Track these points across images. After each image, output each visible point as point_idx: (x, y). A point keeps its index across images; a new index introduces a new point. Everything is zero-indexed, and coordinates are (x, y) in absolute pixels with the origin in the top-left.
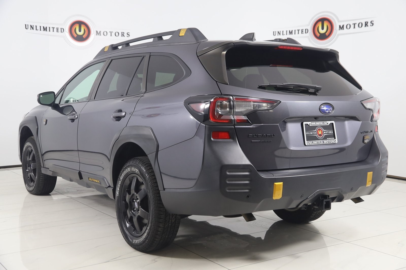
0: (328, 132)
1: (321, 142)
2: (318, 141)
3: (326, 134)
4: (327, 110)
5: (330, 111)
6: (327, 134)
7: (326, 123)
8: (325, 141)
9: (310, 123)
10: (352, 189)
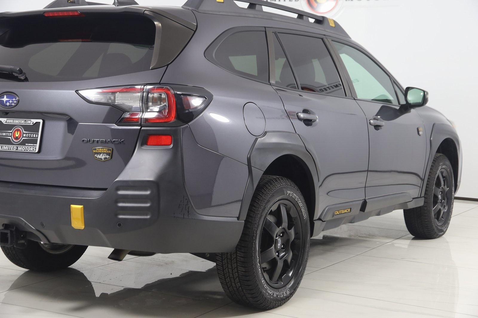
0: (30, 134)
1: (13, 147)
2: (10, 146)
3: (26, 137)
4: (7, 101)
5: (12, 103)
6: (28, 137)
7: (29, 122)
8: (20, 147)
9: (5, 119)
10: (42, 225)
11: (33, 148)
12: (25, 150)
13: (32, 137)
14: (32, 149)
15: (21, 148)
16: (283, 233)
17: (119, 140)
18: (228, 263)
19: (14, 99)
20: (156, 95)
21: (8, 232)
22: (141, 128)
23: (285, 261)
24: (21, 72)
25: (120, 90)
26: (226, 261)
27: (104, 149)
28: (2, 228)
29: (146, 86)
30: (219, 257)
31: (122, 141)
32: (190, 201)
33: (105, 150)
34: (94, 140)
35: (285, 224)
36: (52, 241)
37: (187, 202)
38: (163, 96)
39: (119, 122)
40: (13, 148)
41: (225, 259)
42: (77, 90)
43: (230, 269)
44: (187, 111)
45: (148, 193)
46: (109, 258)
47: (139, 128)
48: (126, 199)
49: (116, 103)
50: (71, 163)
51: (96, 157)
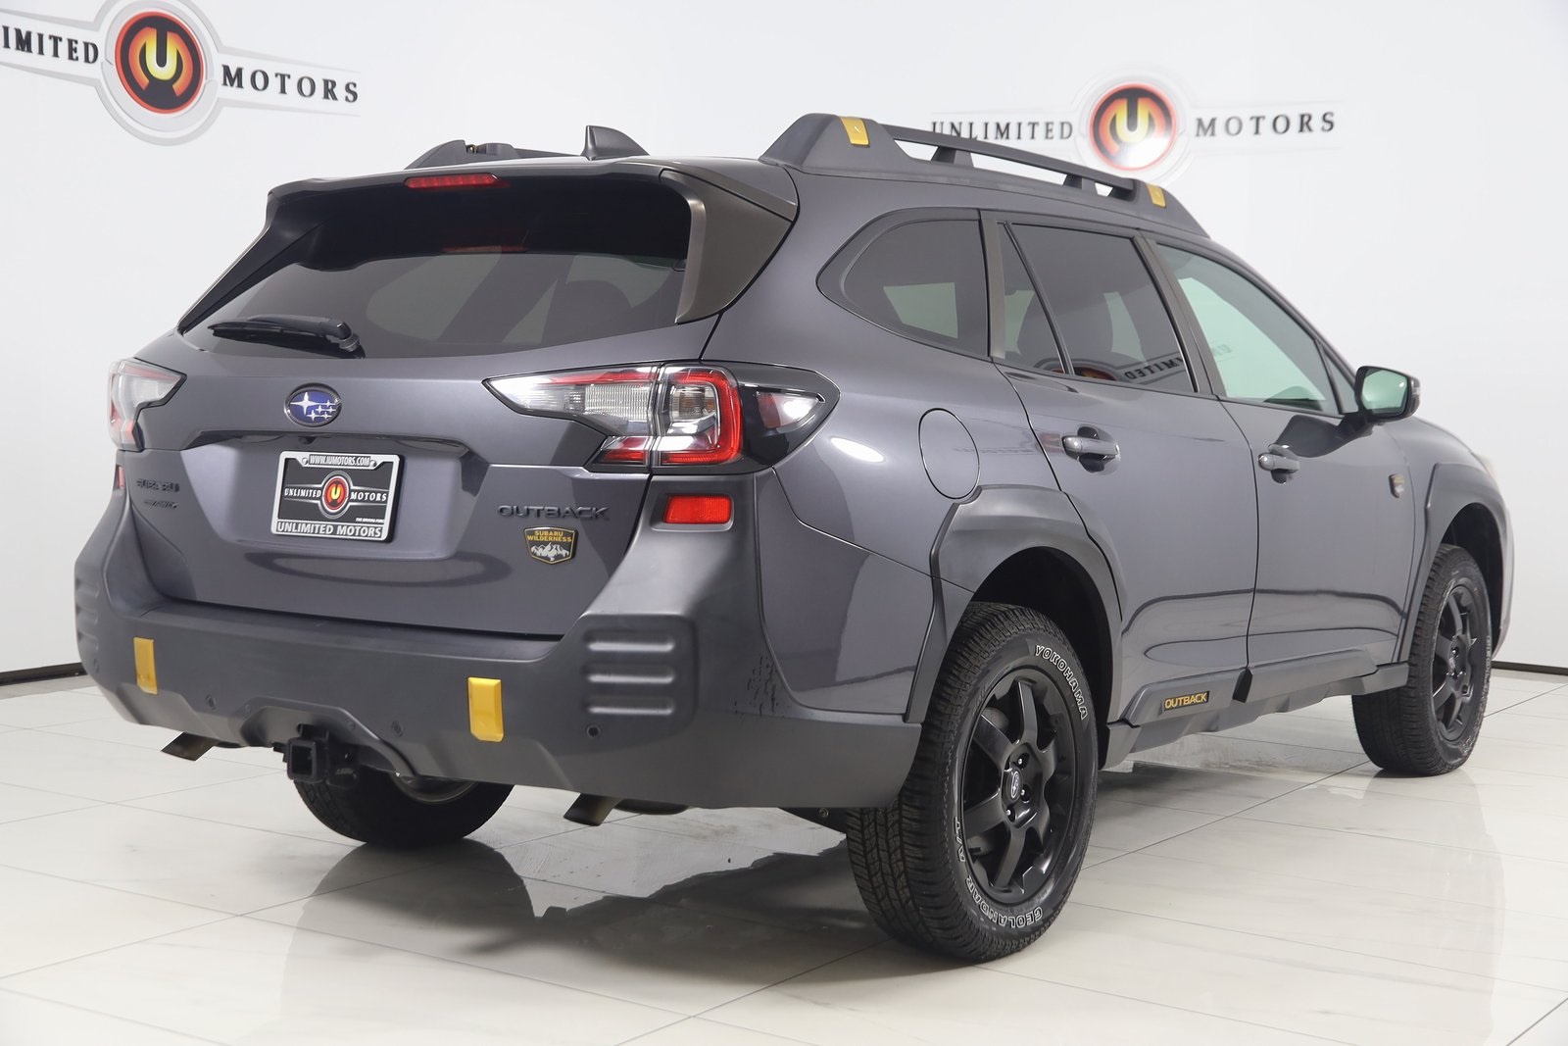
0: (367, 494)
1: (326, 528)
2: (318, 524)
3: (356, 500)
4: (310, 409)
6: (363, 500)
7: (365, 461)
8: (343, 526)
9: (306, 455)
10: (397, 729)
11: (376, 528)
12: (353, 535)
13: (372, 502)
14: (371, 532)
15: (345, 530)
16: (1024, 757)
17: (594, 509)
18: (877, 834)
19: (328, 404)
20: (689, 391)
21: (312, 745)
22: (650, 478)
23: (1031, 833)
24: (346, 332)
25: (599, 376)
26: (872, 830)
27: (556, 533)
28: (296, 735)
29: (663, 368)
30: (853, 818)
31: (601, 513)
32: (777, 671)
33: (558, 536)
34: (528, 510)
35: (1030, 734)
36: (422, 772)
37: (771, 673)
38: (709, 393)
39: (594, 462)
40: (323, 529)
41: (868, 826)
42: (488, 380)
43: (884, 851)
44: (771, 434)
45: (668, 647)
46: (567, 816)
47: (646, 476)
48: (610, 663)
49: (586, 413)
50: (474, 568)
51: (535, 554)
